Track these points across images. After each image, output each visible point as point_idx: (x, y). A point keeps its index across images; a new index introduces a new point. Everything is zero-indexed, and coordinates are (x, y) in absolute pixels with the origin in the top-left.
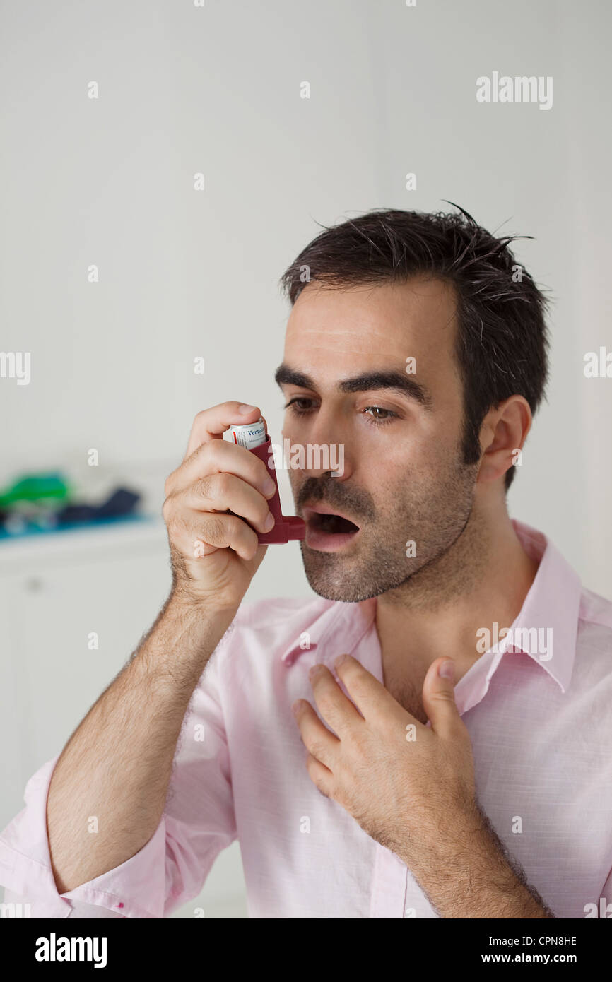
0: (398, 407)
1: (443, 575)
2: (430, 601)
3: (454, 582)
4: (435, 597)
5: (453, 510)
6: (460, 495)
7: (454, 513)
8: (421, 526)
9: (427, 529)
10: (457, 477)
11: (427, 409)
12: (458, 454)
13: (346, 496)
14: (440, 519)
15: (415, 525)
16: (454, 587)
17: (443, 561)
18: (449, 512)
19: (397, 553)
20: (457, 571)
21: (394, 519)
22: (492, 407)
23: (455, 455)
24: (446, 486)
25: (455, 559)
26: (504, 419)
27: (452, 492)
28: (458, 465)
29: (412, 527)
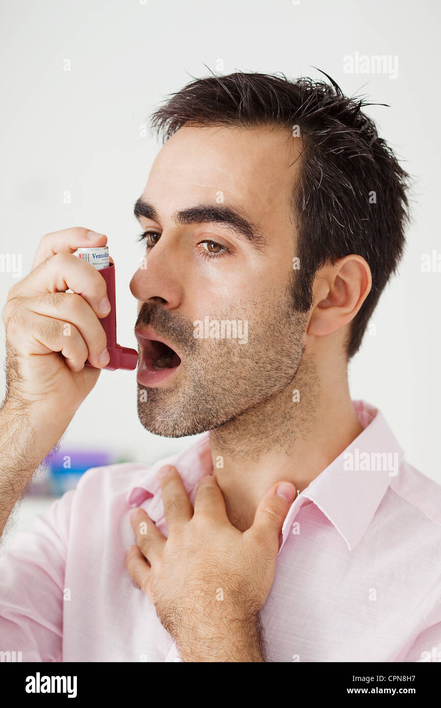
0: (229, 243)
1: (269, 423)
2: (252, 448)
3: (278, 432)
4: (258, 445)
5: (277, 353)
6: (286, 341)
7: (279, 357)
8: (242, 364)
9: (247, 367)
10: (284, 322)
11: (258, 248)
12: (286, 298)
13: (171, 324)
14: (262, 361)
15: (235, 361)
16: (278, 437)
17: (269, 408)
18: (272, 354)
19: (216, 388)
20: (283, 422)
21: (214, 353)
22: (328, 261)
23: (284, 298)
24: (270, 327)
25: (282, 409)
26: (341, 276)
27: (276, 334)
28: (285, 308)
29: (232, 363)
